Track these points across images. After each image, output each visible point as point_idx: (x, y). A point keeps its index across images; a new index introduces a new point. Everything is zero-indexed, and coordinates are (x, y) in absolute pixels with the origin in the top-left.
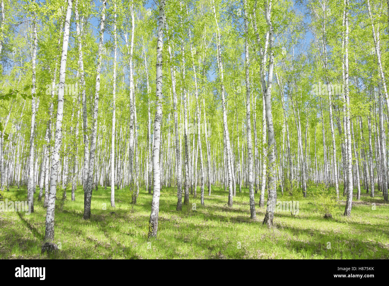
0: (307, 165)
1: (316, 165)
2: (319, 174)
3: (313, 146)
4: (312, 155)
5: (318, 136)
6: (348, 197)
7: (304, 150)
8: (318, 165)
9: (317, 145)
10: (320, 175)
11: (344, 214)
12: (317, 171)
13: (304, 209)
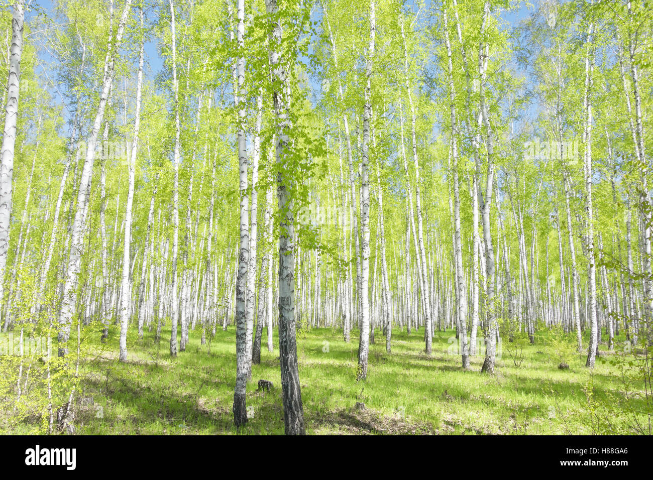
0: (535, 297)
1: (548, 296)
2: (554, 310)
3: (544, 265)
4: (543, 279)
5: (551, 249)
6: (591, 343)
7: (530, 271)
8: (552, 296)
9: (550, 264)
10: (555, 312)
11: (586, 365)
12: (551, 306)
13: (532, 359)
